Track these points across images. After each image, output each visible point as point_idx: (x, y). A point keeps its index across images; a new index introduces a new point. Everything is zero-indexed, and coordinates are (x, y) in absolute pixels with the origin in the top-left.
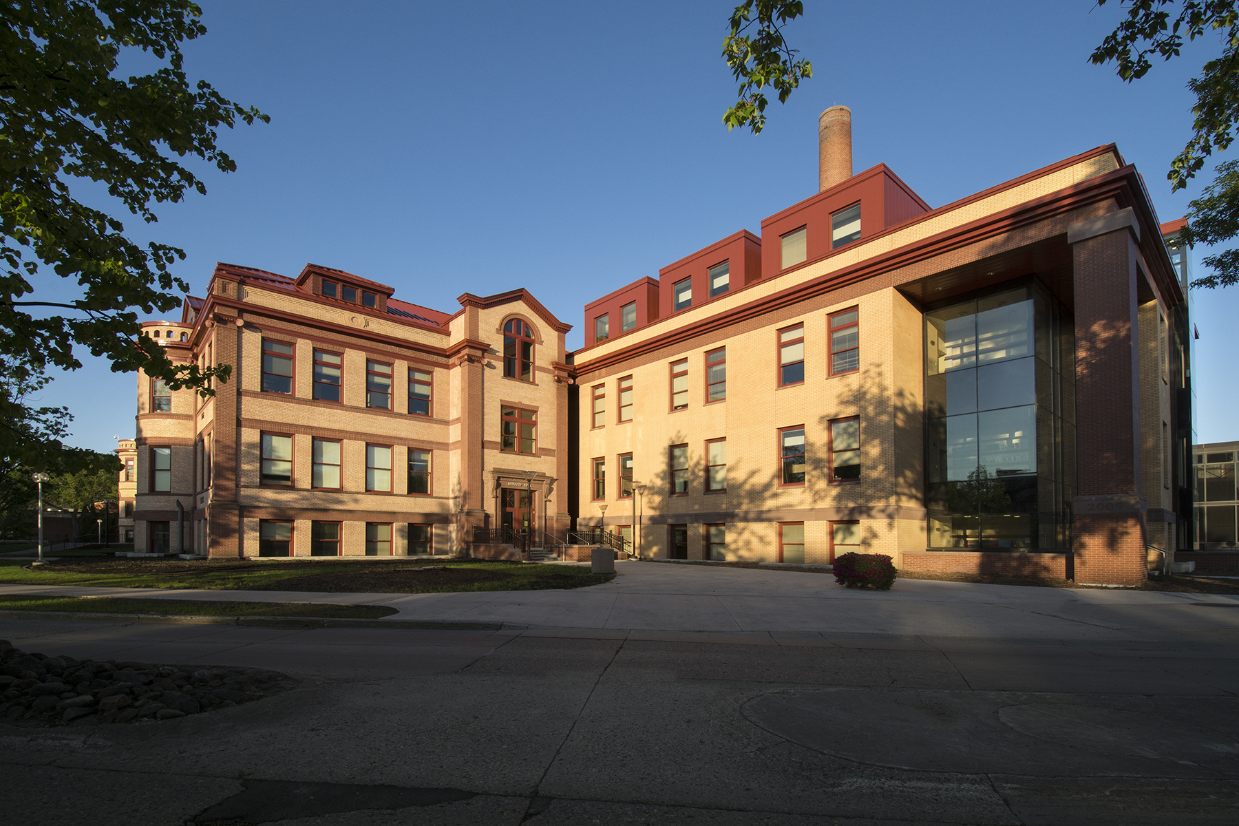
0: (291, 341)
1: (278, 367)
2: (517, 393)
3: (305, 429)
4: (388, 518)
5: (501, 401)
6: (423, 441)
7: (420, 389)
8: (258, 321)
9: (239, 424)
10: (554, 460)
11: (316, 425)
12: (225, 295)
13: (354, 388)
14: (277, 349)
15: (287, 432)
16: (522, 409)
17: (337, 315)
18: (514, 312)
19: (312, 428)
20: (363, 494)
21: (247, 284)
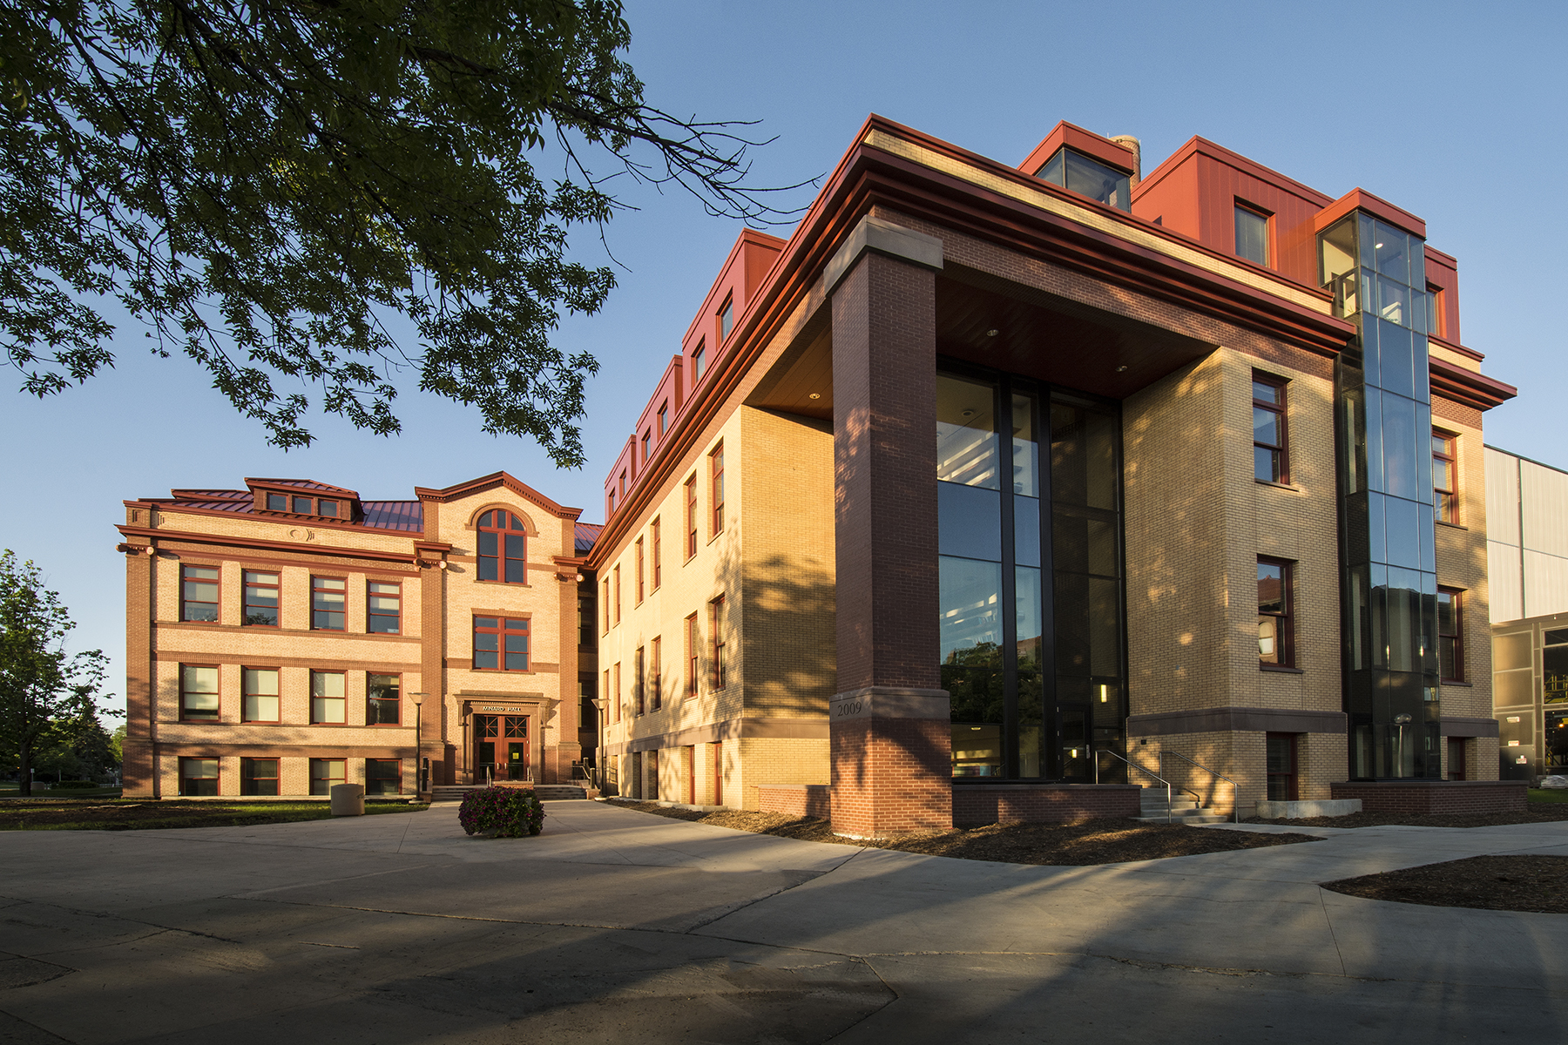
0: (215, 564)
1: (202, 593)
2: (501, 598)
3: (232, 658)
4: (342, 753)
5: (473, 609)
6: (388, 664)
7: (384, 604)
8: (176, 548)
9: (153, 657)
10: (557, 677)
11: (246, 654)
12: (135, 524)
13: (295, 610)
14: (201, 574)
15: (212, 663)
16: (506, 618)
17: (273, 531)
18: (493, 501)
19: (241, 656)
20: (306, 726)
21: (162, 510)
